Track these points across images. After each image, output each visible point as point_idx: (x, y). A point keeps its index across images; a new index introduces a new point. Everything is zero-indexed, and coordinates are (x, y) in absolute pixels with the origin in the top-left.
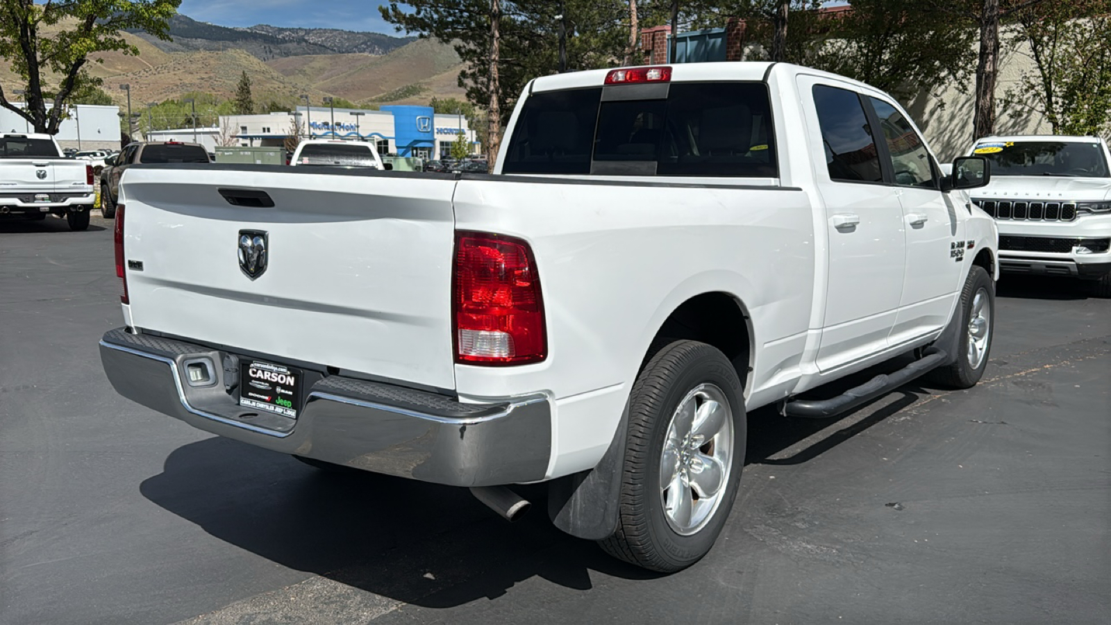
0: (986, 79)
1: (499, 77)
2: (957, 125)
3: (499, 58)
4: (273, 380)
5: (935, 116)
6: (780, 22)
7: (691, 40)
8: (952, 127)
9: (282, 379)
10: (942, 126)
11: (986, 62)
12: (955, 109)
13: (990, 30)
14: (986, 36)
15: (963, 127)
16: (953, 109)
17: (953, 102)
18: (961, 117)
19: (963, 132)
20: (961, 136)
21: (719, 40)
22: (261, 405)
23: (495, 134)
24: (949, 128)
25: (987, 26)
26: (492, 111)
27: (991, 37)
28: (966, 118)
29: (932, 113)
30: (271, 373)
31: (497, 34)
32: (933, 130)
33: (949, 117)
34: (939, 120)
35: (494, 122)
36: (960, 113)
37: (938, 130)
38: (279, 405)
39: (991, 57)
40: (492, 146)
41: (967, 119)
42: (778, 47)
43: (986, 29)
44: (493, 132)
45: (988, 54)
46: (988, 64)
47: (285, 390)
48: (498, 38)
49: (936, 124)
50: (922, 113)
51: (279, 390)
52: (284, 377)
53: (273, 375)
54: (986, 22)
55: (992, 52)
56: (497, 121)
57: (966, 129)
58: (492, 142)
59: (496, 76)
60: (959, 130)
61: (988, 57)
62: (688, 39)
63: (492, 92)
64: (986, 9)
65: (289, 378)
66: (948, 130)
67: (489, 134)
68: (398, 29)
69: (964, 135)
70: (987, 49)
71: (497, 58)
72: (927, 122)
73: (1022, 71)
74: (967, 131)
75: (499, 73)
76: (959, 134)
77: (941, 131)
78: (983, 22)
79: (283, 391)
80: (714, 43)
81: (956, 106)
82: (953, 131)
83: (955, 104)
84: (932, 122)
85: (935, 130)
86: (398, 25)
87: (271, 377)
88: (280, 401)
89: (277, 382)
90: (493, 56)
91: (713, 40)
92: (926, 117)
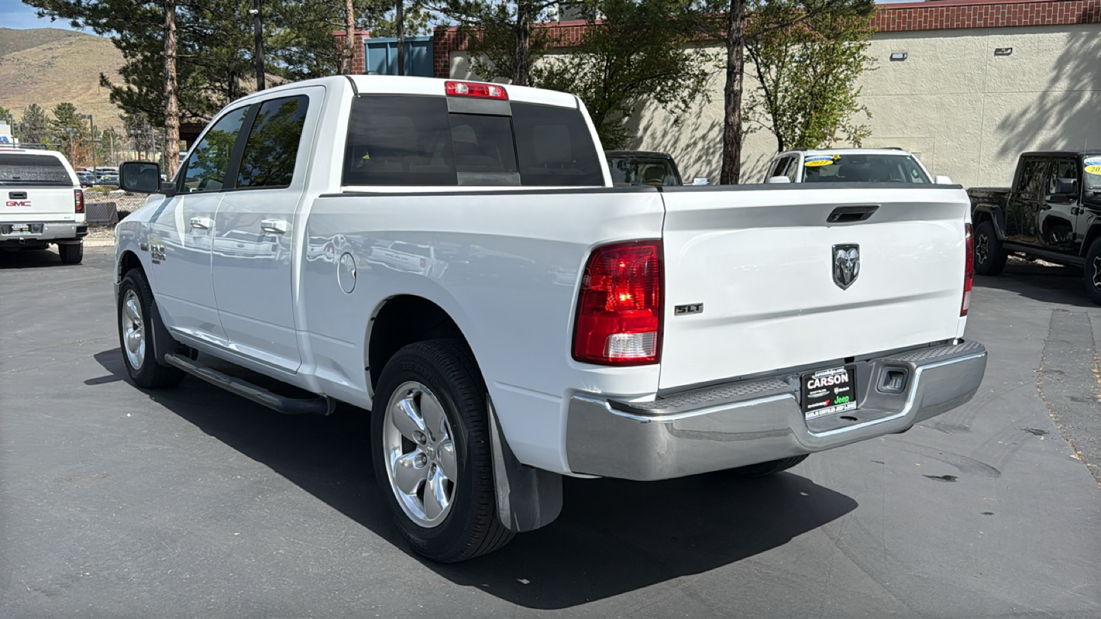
0: (734, 97)
1: (177, 76)
2: (669, 141)
3: (177, 53)
4: (829, 384)
5: (649, 133)
6: (523, 33)
7: (391, 47)
8: (665, 142)
9: (837, 379)
10: (656, 142)
11: (734, 81)
12: (667, 126)
13: (737, 51)
14: (734, 56)
15: (675, 143)
16: (665, 126)
17: (664, 120)
18: (673, 133)
19: (675, 148)
20: (674, 151)
21: (425, 49)
22: (823, 412)
23: (175, 142)
24: (662, 144)
25: (734, 46)
26: (171, 115)
27: (738, 57)
28: (677, 134)
29: (646, 130)
30: (827, 378)
31: (173, 27)
32: (648, 145)
33: (662, 134)
34: (653, 136)
35: (173, 128)
36: (671, 130)
37: (652, 146)
38: (838, 404)
39: (738, 76)
40: (171, 155)
41: (679, 136)
42: (521, 59)
43: (733, 50)
44: (172, 140)
45: (736, 73)
46: (736, 82)
47: (842, 388)
48: (175, 31)
49: (650, 140)
50: (637, 129)
51: (837, 390)
52: (839, 377)
53: (829, 380)
54: (733, 43)
55: (739, 71)
56: (177, 127)
57: (678, 145)
58: (172, 151)
59: (174, 75)
60: (672, 146)
61: (735, 77)
62: (388, 45)
63: (170, 92)
64: (734, 31)
65: (843, 376)
66: (661, 146)
67: (167, 141)
68: (41, 15)
69: (676, 151)
70: (735, 68)
71: (174, 54)
72: (641, 138)
73: (749, 90)
74: (679, 147)
75: (177, 72)
76: (672, 150)
77: (655, 146)
78: (731, 43)
79: (841, 390)
80: (420, 52)
81: (667, 123)
82: (666, 147)
83: (667, 121)
84: (645, 138)
85: (650, 146)
86: (41, 10)
87: (827, 382)
88: (839, 400)
89: (834, 384)
90: (170, 52)
91: (417, 49)
92: (640, 133)
